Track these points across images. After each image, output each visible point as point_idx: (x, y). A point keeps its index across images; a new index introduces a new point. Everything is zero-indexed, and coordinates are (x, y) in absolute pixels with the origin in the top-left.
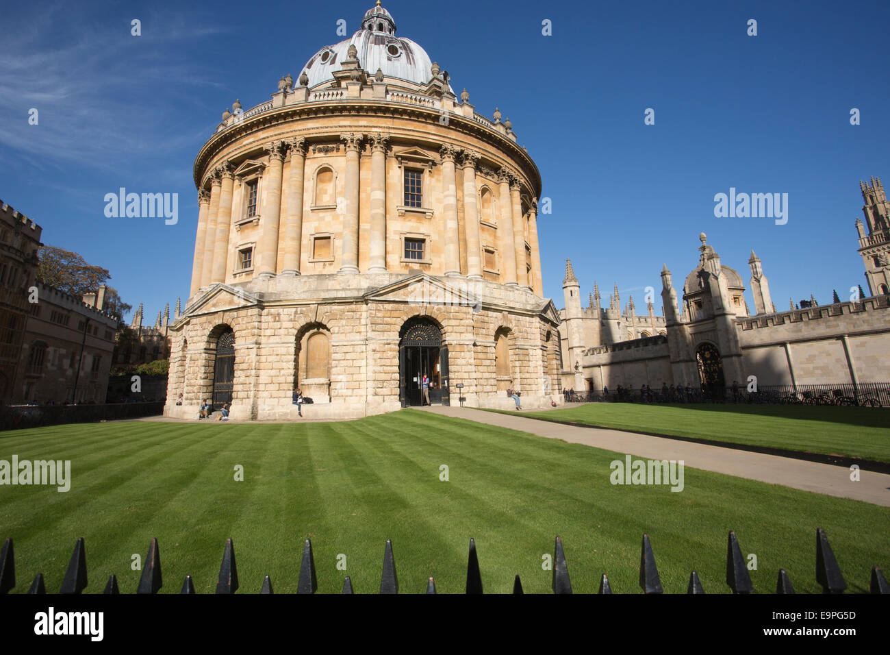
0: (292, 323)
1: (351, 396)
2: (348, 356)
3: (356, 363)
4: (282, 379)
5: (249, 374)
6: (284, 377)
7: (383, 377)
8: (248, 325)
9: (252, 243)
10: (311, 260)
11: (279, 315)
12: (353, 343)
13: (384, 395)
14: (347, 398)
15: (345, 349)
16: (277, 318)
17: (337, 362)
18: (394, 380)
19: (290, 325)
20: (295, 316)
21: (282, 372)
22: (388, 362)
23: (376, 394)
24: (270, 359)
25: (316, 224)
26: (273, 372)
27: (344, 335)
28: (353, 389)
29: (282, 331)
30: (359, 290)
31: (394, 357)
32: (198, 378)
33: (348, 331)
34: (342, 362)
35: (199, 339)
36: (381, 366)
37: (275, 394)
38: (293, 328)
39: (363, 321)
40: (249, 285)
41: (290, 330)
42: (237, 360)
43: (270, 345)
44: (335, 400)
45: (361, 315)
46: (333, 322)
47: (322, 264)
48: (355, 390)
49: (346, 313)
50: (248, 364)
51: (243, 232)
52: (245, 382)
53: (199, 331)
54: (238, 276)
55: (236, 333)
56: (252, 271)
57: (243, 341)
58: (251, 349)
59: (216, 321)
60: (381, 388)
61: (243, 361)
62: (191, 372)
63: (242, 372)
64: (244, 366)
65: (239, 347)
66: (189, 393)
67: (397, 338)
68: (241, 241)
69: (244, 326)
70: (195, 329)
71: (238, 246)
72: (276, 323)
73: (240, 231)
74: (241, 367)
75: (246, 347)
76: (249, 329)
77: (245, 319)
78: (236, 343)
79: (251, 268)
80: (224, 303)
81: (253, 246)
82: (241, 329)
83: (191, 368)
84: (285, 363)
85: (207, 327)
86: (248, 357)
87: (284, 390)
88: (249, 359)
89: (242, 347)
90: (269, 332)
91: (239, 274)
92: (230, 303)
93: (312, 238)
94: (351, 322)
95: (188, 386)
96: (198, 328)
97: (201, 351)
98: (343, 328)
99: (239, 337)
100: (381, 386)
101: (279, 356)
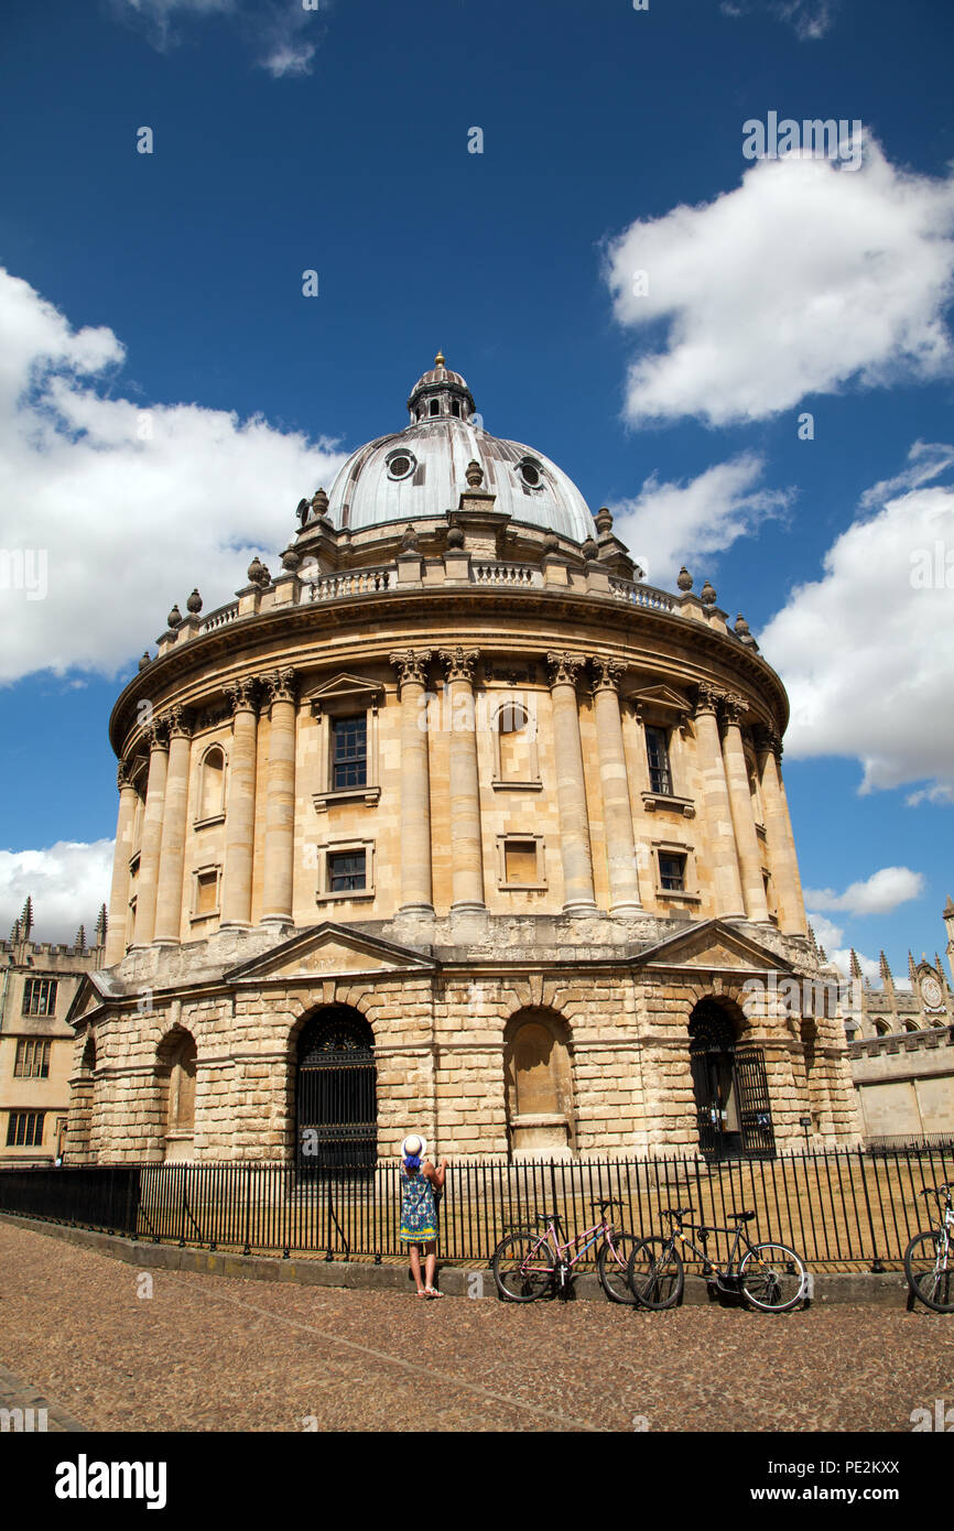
0: (495, 1006)
1: (618, 1146)
2: (608, 1071)
3: (623, 1084)
4: (484, 1117)
5: (420, 1106)
6: (487, 1112)
7: (673, 1109)
8: (407, 1008)
9: (365, 842)
10: (503, 885)
11: (466, 991)
12: (615, 1046)
13: (679, 1144)
15: (600, 1058)
16: (465, 997)
17: (587, 1082)
18: (689, 1114)
19: (492, 1010)
20: (499, 994)
21: (484, 1102)
22: (678, 1081)
23: (667, 1142)
24: (457, 1075)
25: (505, 815)
26: (466, 1103)
27: (595, 1030)
29: (476, 1022)
30: (615, 947)
31: (685, 1073)
32: (273, 1115)
33: (604, 1023)
34: (595, 1081)
35: (268, 1032)
36: (669, 1089)
37: (474, 1146)
38: (497, 1016)
39: (629, 1006)
40: (386, 929)
41: (492, 1020)
42: (383, 1077)
43: (458, 1050)
45: (624, 993)
46: (573, 1006)
47: (526, 893)
49: (596, 990)
50: (414, 1087)
51: (336, 816)
52: (410, 1123)
53: (263, 1016)
54: (332, 904)
55: (376, 1023)
56: (371, 898)
57: (397, 1040)
58: (419, 1056)
59: (317, 997)
60: (672, 1130)
61: (398, 1081)
62: (250, 1101)
63: (398, 1102)
64: (405, 1090)
65: (387, 1053)
66: (248, 1145)
67: (687, 1036)
68: (333, 834)
69: (398, 1011)
70: (253, 1011)
71: (325, 842)
72: (462, 1006)
73: (326, 814)
74: (396, 1092)
75: (407, 1052)
76: (410, 1016)
77: (398, 995)
78: (378, 1044)
79: (368, 892)
80: (333, 960)
81: (369, 847)
82: (389, 1015)
83: (249, 1093)
84: (487, 1085)
85: (287, 1008)
86: (414, 1072)
87: (489, 1137)
88: (417, 1076)
89: (397, 1051)
90: (449, 1023)
91: (336, 901)
92: (350, 962)
93: (501, 842)
94: (607, 1006)
95: (241, 1132)
96: (262, 1010)
97: (272, 1059)
98: (593, 1017)
99: (385, 1031)
100: (673, 1127)
101: (474, 1071)
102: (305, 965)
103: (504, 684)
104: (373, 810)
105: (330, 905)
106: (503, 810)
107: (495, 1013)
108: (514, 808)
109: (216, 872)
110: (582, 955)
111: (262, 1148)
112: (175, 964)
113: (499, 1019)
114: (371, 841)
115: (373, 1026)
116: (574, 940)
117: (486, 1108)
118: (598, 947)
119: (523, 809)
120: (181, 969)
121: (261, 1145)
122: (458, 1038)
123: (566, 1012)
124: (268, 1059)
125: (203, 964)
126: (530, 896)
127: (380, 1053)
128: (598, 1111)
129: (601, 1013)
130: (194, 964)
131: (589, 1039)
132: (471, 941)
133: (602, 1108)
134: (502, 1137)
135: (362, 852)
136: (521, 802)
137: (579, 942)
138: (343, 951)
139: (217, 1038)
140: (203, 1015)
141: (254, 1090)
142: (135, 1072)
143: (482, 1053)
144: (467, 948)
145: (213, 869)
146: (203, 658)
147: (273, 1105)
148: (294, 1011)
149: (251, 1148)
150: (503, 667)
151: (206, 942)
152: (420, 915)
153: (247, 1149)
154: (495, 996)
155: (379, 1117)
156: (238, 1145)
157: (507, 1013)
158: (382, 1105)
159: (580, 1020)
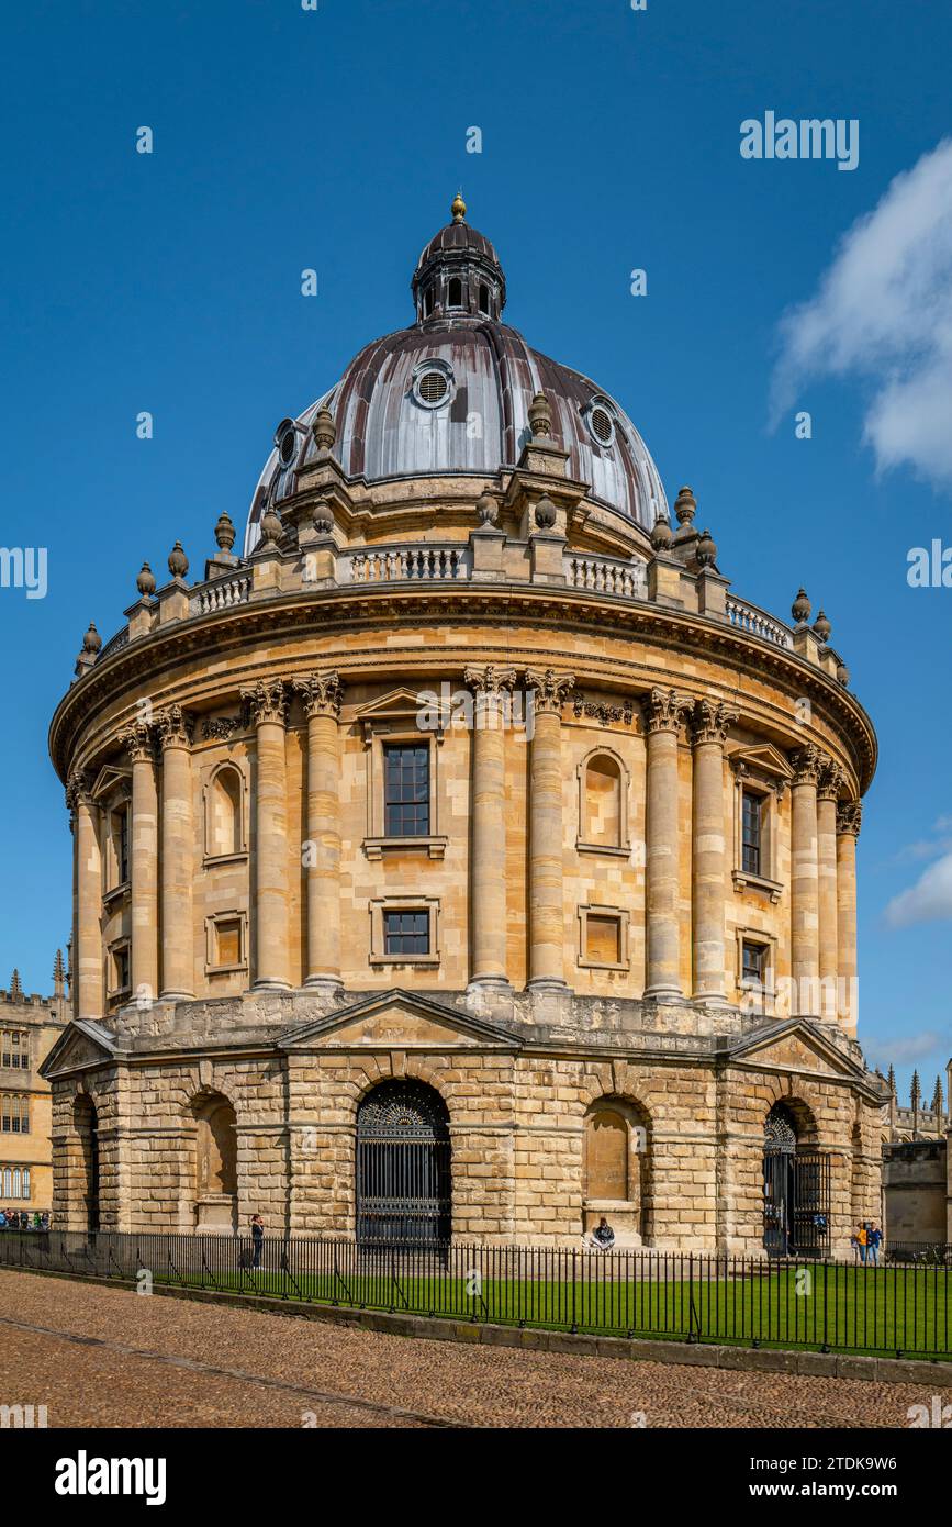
0: (575, 1090)
1: (689, 1236)
2: (685, 1163)
3: (697, 1177)
4: (561, 1199)
5: (499, 1186)
6: (565, 1196)
7: (745, 1204)
8: (487, 1086)
9: (429, 900)
10: (584, 961)
11: (548, 1072)
12: (693, 1140)
13: (745, 1237)
14: (682, 1239)
15: (678, 1150)
16: (546, 1079)
17: (663, 1173)
18: (757, 1211)
19: (572, 1094)
20: (581, 1079)
21: (561, 1185)
22: (750, 1178)
23: (737, 1235)
24: (535, 1158)
25: (589, 883)
26: (542, 1185)
27: (675, 1123)
28: (694, 1223)
29: (557, 1106)
30: (701, 1039)
31: (758, 1171)
32: (335, 1186)
33: (684, 1116)
34: (672, 1173)
35: (327, 1101)
36: (742, 1185)
37: (549, 1227)
38: (579, 1101)
39: (710, 1101)
40: (460, 1000)
41: (573, 1105)
42: (458, 1155)
43: (537, 1133)
44: (661, 1241)
45: (706, 1088)
46: (655, 1096)
47: (607, 973)
48: (697, 1226)
49: (679, 1082)
50: (491, 1166)
51: (392, 867)
52: (488, 1201)
53: (322, 1085)
54: (391, 967)
55: (451, 1100)
56: (435, 965)
57: (476, 1119)
58: (499, 1136)
59: (382, 1068)
60: (741, 1224)
61: (476, 1159)
62: (308, 1171)
63: (475, 1181)
64: (481, 1169)
65: (464, 1131)
66: (309, 1214)
67: (762, 1135)
68: (390, 888)
69: (476, 1089)
70: (309, 1078)
71: (380, 895)
72: (543, 1088)
73: (381, 864)
74: (473, 1170)
75: (486, 1131)
76: (489, 1095)
77: (478, 1073)
78: (454, 1122)
79: (433, 957)
80: (400, 1030)
81: (434, 905)
82: (465, 1093)
83: (308, 1164)
84: (565, 1169)
85: (349, 1077)
86: (493, 1153)
87: (565, 1219)
88: (496, 1156)
89: (476, 1130)
90: (529, 1105)
91: (395, 964)
92: (422, 1034)
93: (583, 914)
94: (688, 1099)
95: (301, 1201)
96: (318, 1077)
97: (334, 1129)
98: (674, 1109)
99: (462, 1109)
100: (742, 1221)
101: (553, 1155)
102: (368, 1032)
103: (595, 723)
104: (438, 865)
105: (388, 969)
106: (587, 877)
107: (576, 1097)
108: (600, 876)
109: (239, 921)
110: (667, 1044)
111: (325, 1218)
112: (199, 1022)
113: (579, 1105)
114: (438, 899)
115: (448, 1103)
116: (659, 1028)
117: (563, 1191)
118: (684, 1037)
119: (609, 879)
120: (209, 1027)
121: (322, 1214)
122: (539, 1121)
123: (648, 1102)
124: (329, 1129)
125: (237, 1023)
126: (611, 977)
127: (456, 1130)
128: (674, 1201)
129: (681, 1106)
130: (224, 1023)
131: (669, 1130)
132: (553, 1021)
133: (675, 1199)
134: (578, 1220)
135: (426, 911)
136: (606, 869)
137: (665, 1031)
138: (413, 1020)
139: (260, 1104)
140: (242, 1079)
141: (312, 1160)
142: (157, 1134)
143: (561, 1137)
144: (550, 1027)
145: (235, 916)
146: (207, 644)
147: (336, 1177)
148: (356, 1081)
149: (312, 1218)
150: (596, 701)
151: (240, 999)
152: (498, 989)
153: (308, 1218)
154: (577, 1080)
155: (454, 1194)
156: (298, 1214)
157: (589, 1100)
158: (456, 1182)
159: (661, 1111)
